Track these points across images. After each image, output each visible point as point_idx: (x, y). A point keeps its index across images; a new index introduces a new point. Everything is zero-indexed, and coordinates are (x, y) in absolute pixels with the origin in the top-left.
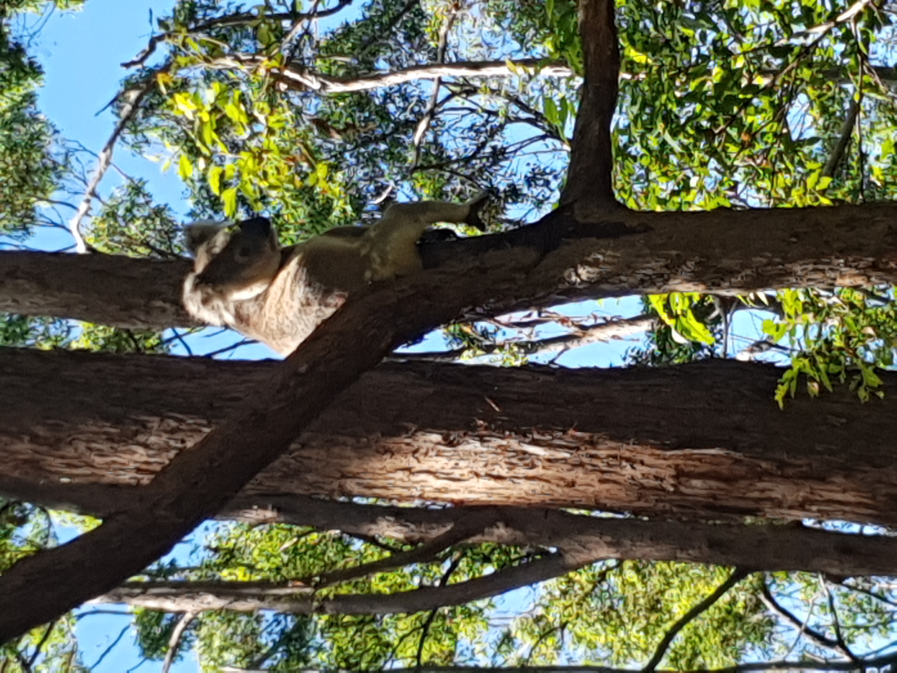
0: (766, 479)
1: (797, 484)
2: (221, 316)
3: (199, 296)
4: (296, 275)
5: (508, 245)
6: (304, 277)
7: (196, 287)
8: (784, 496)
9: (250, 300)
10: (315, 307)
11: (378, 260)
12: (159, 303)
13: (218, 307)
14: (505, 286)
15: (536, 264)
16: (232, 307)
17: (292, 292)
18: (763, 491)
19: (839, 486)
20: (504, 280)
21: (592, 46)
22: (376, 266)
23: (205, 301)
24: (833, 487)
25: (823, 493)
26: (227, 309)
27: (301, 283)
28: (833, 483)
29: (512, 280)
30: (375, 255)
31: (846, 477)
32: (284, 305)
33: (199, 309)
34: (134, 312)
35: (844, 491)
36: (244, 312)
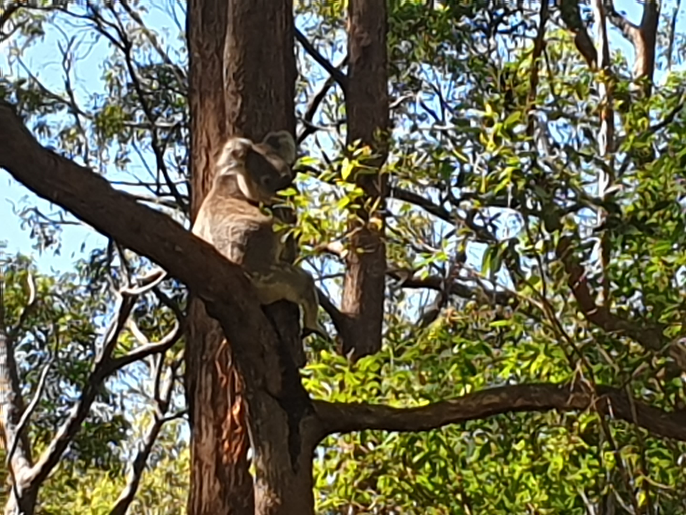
0: (216, 431)
1: (212, 454)
2: (224, 166)
3: (238, 147)
4: (254, 222)
5: (283, 369)
6: (252, 229)
7: (243, 145)
8: (204, 444)
9: (237, 185)
10: (231, 239)
11: (267, 278)
12: (239, 102)
13: (230, 164)
14: (252, 372)
15: (269, 393)
16: (231, 173)
17: (242, 220)
18: (207, 428)
19: (213, 487)
20: (256, 372)
21: (429, 413)
22: (263, 278)
23: (234, 154)
24: (212, 483)
25: (207, 475)
26: (229, 170)
27: (247, 228)
28: (215, 482)
29: (256, 378)
30: (272, 275)
31: (220, 492)
32: (233, 215)
33: (229, 149)
34: (233, 82)
35: (209, 492)
36: (230, 181)
